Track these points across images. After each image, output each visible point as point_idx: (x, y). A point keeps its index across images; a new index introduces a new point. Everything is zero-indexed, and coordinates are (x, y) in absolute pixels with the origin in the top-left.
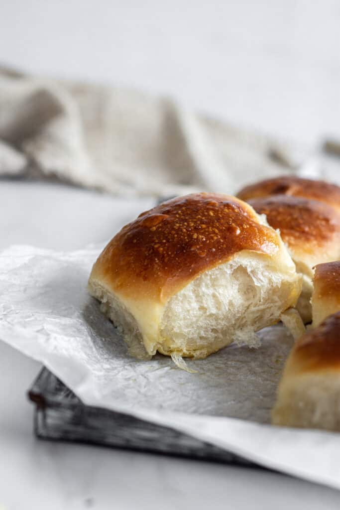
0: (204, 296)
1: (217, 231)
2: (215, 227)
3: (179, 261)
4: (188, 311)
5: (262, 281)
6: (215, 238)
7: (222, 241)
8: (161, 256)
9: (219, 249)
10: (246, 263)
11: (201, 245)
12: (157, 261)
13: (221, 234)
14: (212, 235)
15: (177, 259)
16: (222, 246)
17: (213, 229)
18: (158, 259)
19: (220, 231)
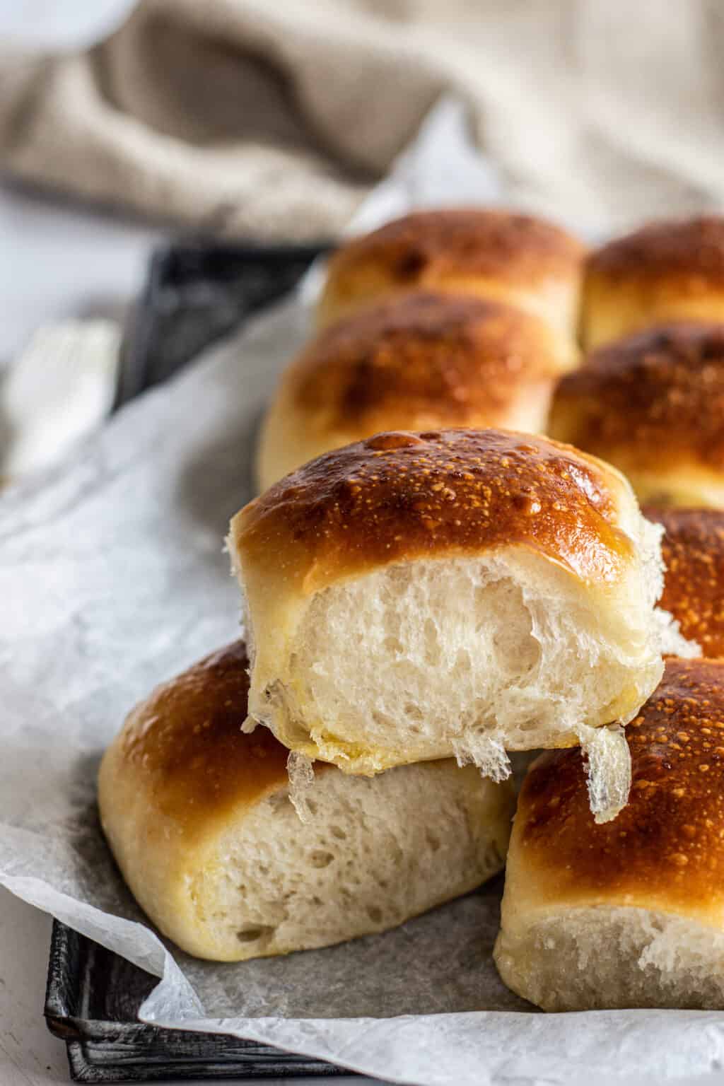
0: (406, 618)
1: (489, 492)
2: (491, 486)
3: (377, 522)
4: (360, 638)
5: (552, 636)
6: (477, 504)
7: (486, 513)
8: (349, 502)
9: (472, 527)
10: (523, 579)
11: (439, 507)
12: (336, 509)
13: (494, 501)
14: (473, 497)
15: (376, 516)
16: (479, 522)
17: (484, 487)
18: (340, 506)
19: (496, 494)
